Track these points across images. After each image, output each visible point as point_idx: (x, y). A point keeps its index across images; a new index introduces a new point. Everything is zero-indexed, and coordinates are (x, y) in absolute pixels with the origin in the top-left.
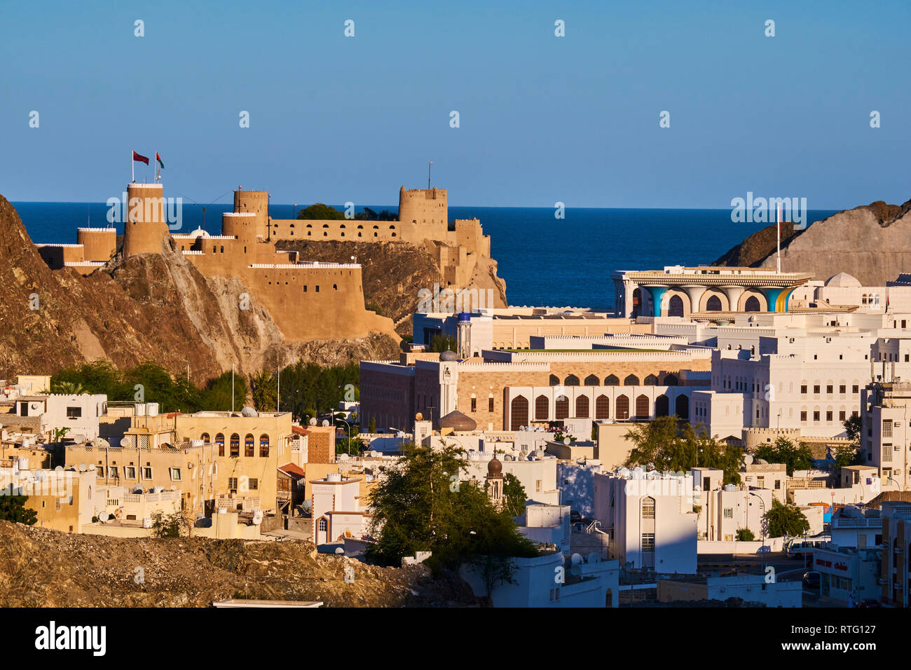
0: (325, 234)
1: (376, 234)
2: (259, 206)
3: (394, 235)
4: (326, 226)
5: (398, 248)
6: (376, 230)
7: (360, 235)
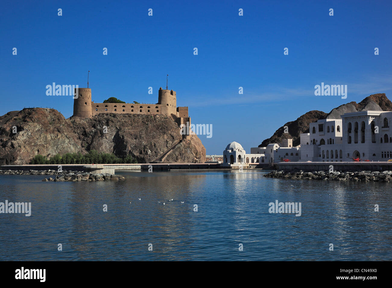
0: (124, 111)
1: (149, 111)
2: (89, 96)
3: (158, 111)
4: (124, 106)
5: (161, 118)
6: (149, 109)
7: (141, 111)
